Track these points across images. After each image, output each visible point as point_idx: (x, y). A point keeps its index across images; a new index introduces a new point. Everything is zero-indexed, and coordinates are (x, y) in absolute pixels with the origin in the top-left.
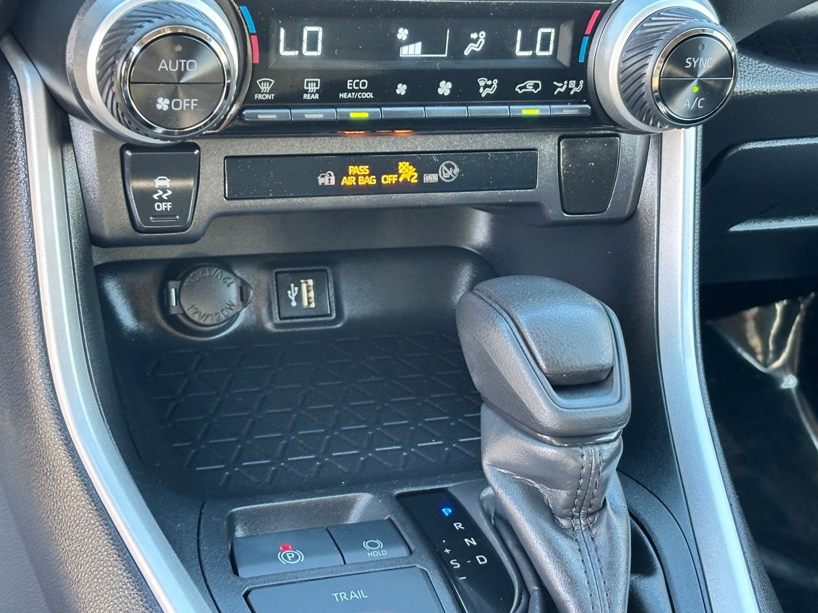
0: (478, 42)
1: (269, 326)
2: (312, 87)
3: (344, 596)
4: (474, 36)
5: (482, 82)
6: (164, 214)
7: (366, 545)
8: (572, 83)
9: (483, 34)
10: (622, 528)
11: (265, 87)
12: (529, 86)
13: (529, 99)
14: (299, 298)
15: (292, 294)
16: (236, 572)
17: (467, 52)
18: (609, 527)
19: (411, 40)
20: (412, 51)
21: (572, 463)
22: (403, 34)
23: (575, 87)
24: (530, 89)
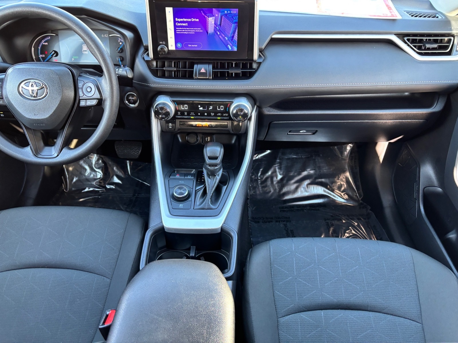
0: (211, 108)
1: (202, 144)
2: (186, 113)
3: (181, 182)
4: (210, 107)
5: (211, 113)
6: (171, 128)
7: (188, 176)
8: (226, 114)
9: (212, 107)
10: (218, 178)
11: (179, 113)
12: (219, 114)
13: (219, 116)
14: (207, 140)
15: (206, 139)
16: (169, 177)
17: (210, 109)
18: (216, 177)
19: (201, 107)
20: (201, 109)
21: (210, 169)
22: (199, 106)
23: (227, 115)
24: (219, 115)
